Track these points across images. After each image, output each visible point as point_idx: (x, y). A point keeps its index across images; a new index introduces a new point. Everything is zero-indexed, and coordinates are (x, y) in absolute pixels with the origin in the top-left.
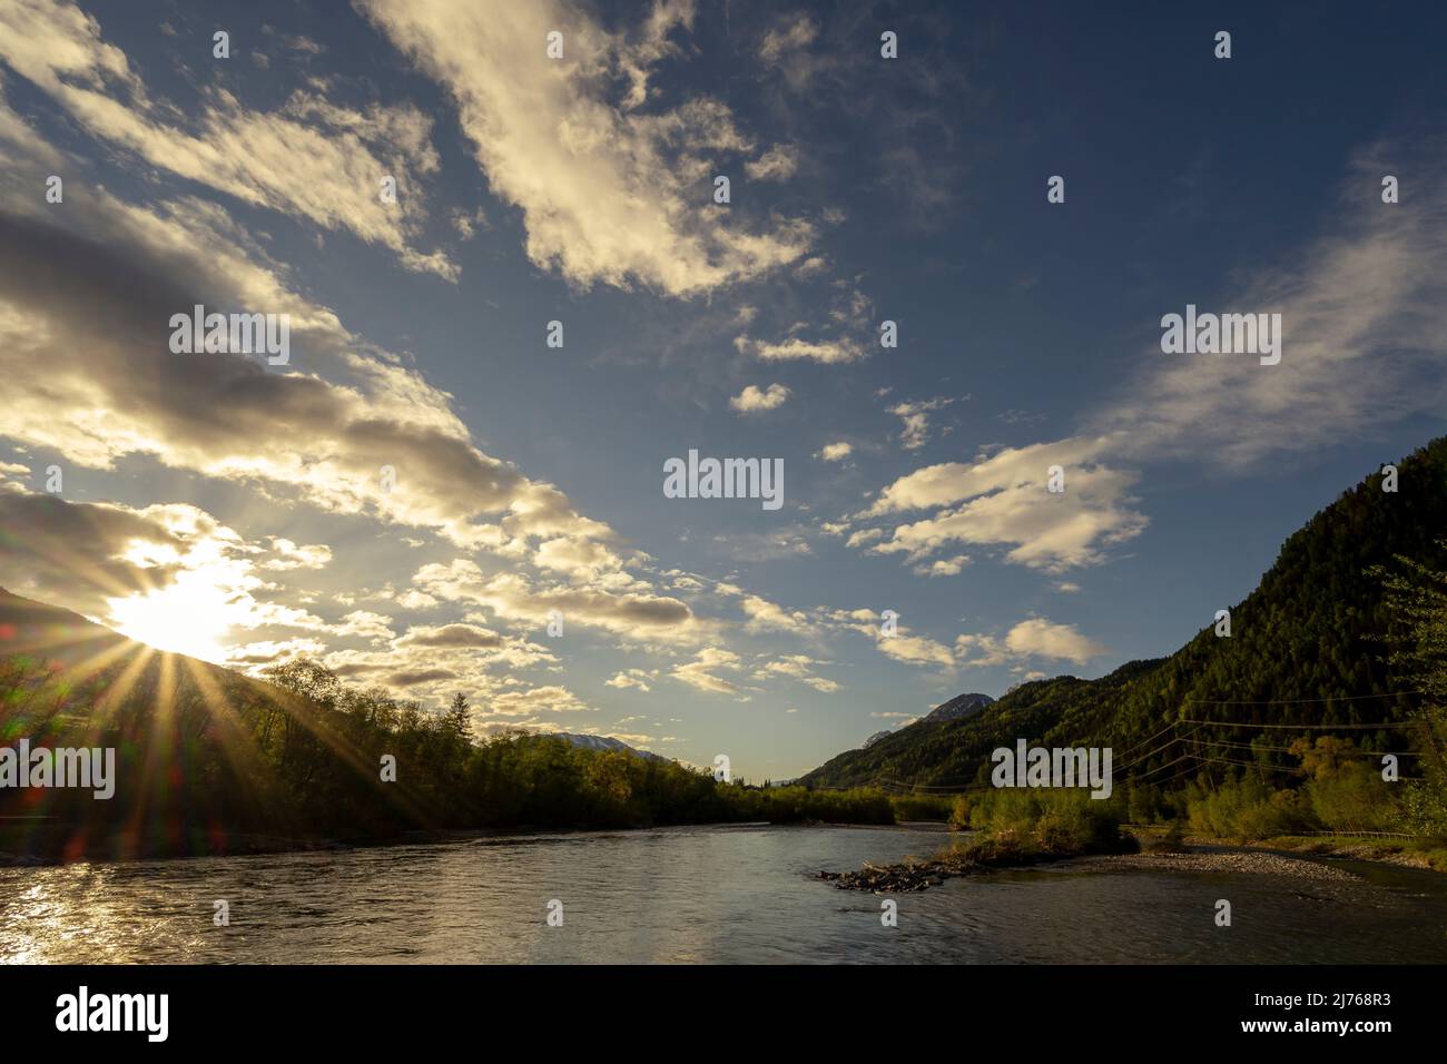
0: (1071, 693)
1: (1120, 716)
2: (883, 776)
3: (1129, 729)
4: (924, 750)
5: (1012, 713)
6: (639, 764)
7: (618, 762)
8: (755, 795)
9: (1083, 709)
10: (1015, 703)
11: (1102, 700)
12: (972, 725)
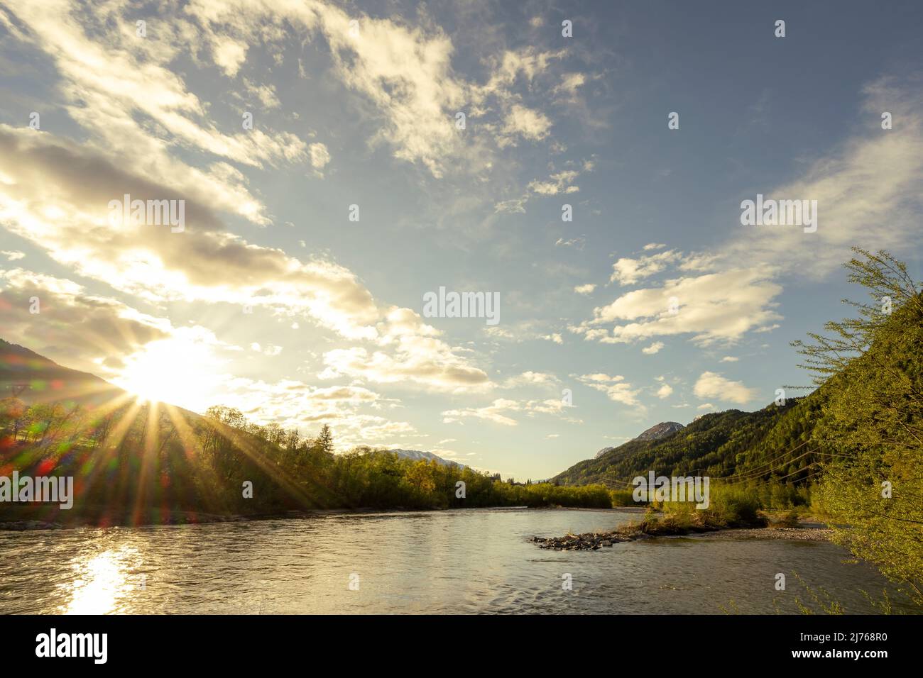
0: (737, 422)
1: (771, 436)
2: (608, 477)
3: (777, 445)
4: (635, 460)
5: (695, 435)
6: (442, 469)
7: (426, 467)
8: (519, 489)
9: (745, 432)
10: (697, 428)
11: (759, 425)
12: (667, 443)
